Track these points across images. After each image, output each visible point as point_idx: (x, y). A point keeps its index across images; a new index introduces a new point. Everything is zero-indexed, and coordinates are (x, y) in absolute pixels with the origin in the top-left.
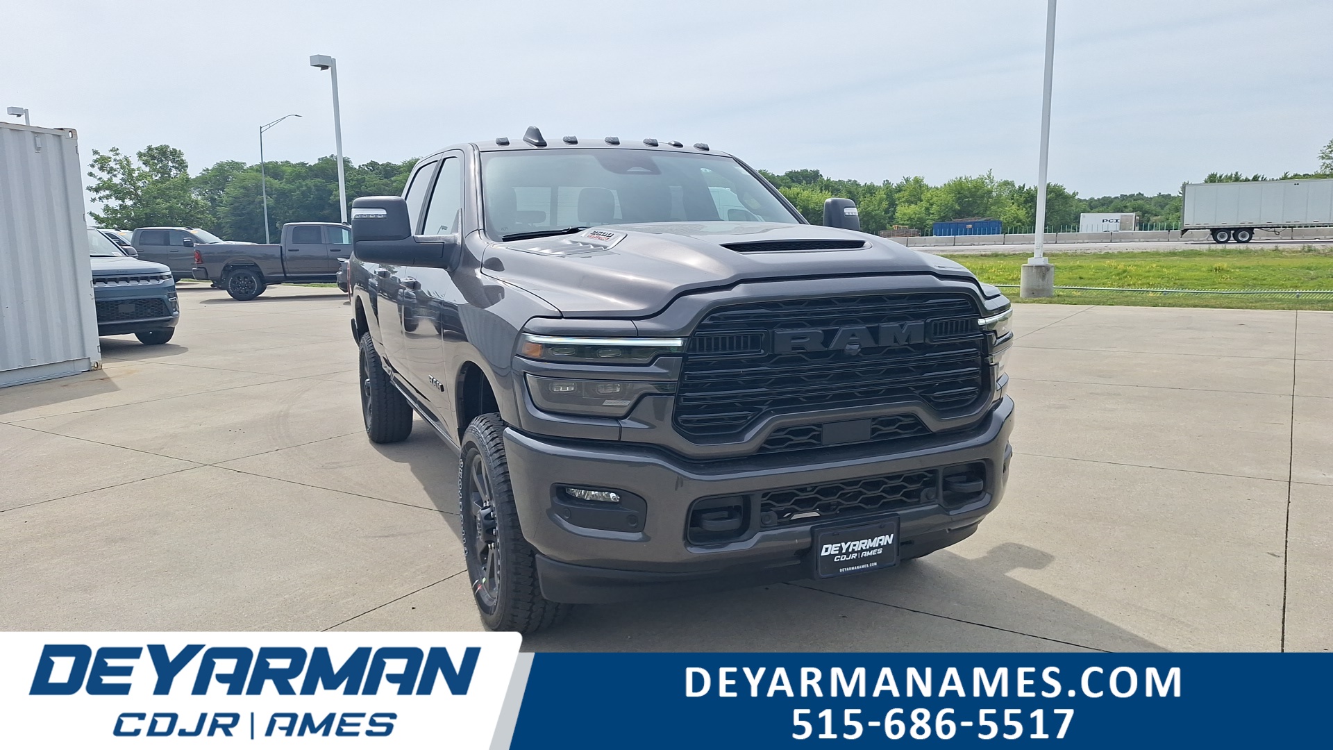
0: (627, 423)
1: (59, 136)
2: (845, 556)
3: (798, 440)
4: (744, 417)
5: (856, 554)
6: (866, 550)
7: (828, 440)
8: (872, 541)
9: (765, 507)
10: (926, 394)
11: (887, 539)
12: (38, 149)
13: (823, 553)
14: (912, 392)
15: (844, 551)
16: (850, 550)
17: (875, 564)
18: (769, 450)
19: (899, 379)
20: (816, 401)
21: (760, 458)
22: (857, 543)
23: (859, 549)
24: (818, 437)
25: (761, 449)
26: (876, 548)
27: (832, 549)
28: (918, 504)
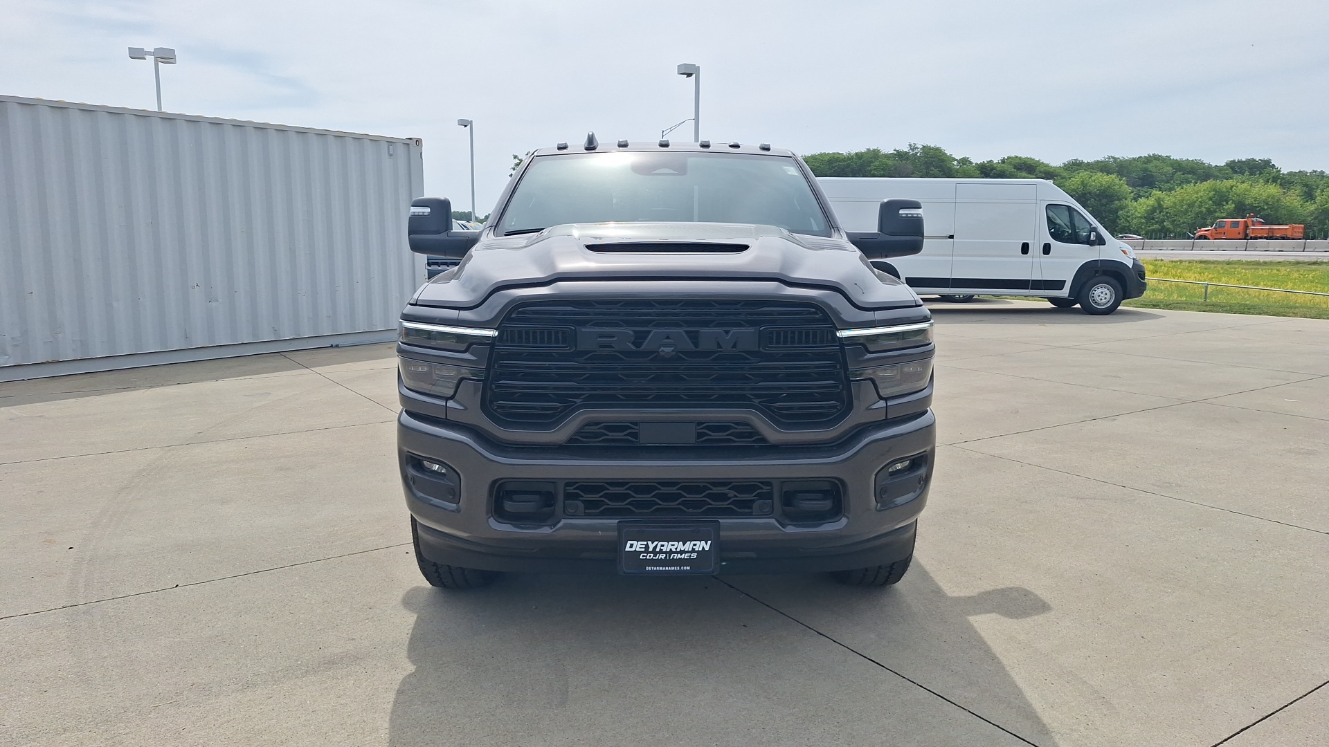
0: (451, 404)
1: (408, 144)
2: (652, 555)
3: (612, 435)
4: (556, 408)
5: (665, 555)
6: (677, 553)
7: (646, 438)
8: (684, 545)
9: (568, 496)
10: (768, 405)
11: (703, 545)
12: (391, 155)
13: (628, 549)
14: (750, 399)
15: (651, 550)
16: (658, 550)
17: (688, 568)
18: (582, 442)
19: (737, 385)
20: (637, 400)
21: (570, 448)
22: (665, 543)
23: (668, 550)
24: (635, 435)
25: (571, 440)
26: (688, 552)
27: (638, 546)
28: (750, 515)
